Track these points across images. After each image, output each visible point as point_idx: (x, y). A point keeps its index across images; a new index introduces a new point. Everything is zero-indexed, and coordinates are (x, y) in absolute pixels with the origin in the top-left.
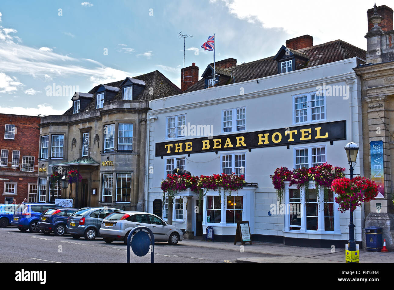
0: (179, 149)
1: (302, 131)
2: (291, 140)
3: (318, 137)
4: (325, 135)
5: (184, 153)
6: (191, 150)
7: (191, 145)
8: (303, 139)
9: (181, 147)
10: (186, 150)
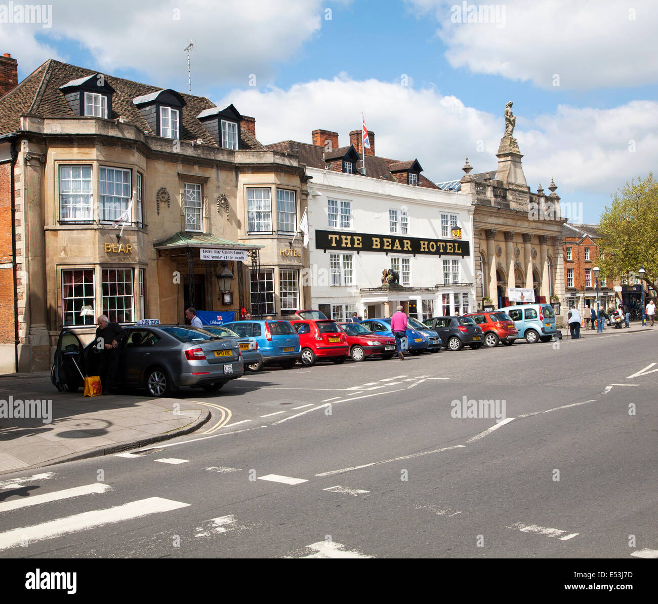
0: (346, 244)
1: (448, 244)
2: (442, 251)
3: (456, 251)
4: (460, 250)
5: (352, 249)
6: (360, 246)
7: (361, 240)
8: (448, 251)
9: (348, 241)
10: (355, 246)
